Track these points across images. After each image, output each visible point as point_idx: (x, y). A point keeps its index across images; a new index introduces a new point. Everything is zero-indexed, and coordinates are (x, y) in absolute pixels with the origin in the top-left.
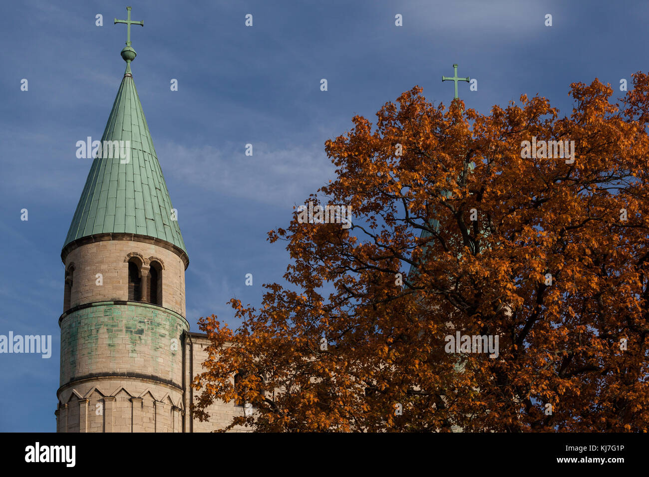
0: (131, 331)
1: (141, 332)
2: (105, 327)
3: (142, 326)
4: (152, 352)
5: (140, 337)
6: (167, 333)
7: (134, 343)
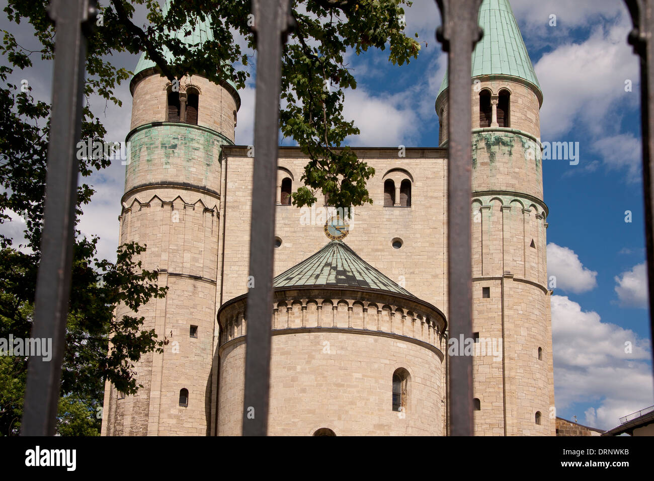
0: (166, 147)
1: (175, 147)
2: (146, 146)
3: (176, 142)
4: (185, 163)
5: (173, 151)
6: (201, 147)
7: (168, 156)
